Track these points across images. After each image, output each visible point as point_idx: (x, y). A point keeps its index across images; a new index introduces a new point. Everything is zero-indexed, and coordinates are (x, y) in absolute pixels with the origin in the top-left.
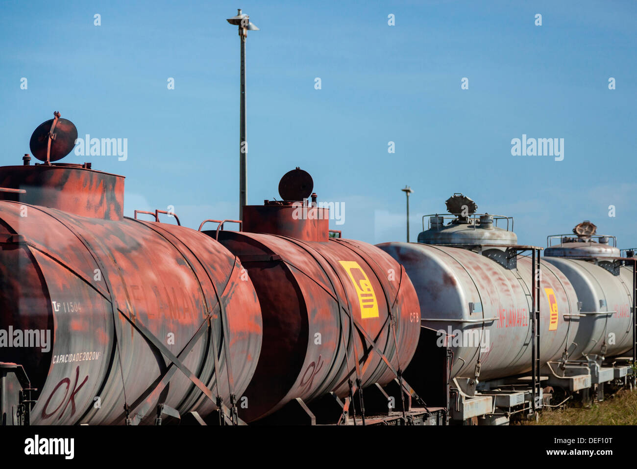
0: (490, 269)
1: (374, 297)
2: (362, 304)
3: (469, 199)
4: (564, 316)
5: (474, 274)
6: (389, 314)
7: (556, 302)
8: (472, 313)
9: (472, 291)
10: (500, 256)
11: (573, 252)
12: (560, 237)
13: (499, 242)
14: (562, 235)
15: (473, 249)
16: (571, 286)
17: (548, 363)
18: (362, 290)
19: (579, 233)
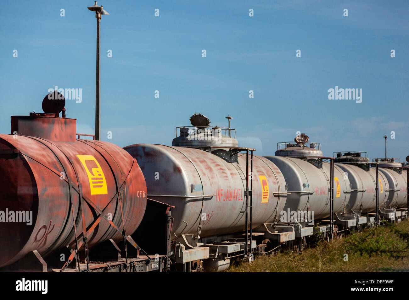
0: (214, 162)
1: (104, 180)
2: (92, 185)
3: (205, 116)
4: (274, 194)
5: (198, 165)
6: (117, 191)
7: (268, 184)
8: (193, 192)
9: (194, 177)
10: (225, 154)
11: (292, 153)
12: (285, 144)
13: (224, 145)
14: (286, 142)
15: (206, 149)
16: (281, 174)
17: (265, 224)
18: (94, 175)
19: (298, 141)
